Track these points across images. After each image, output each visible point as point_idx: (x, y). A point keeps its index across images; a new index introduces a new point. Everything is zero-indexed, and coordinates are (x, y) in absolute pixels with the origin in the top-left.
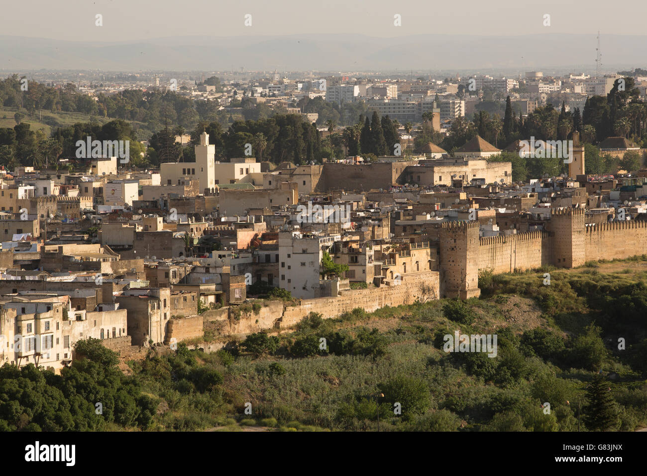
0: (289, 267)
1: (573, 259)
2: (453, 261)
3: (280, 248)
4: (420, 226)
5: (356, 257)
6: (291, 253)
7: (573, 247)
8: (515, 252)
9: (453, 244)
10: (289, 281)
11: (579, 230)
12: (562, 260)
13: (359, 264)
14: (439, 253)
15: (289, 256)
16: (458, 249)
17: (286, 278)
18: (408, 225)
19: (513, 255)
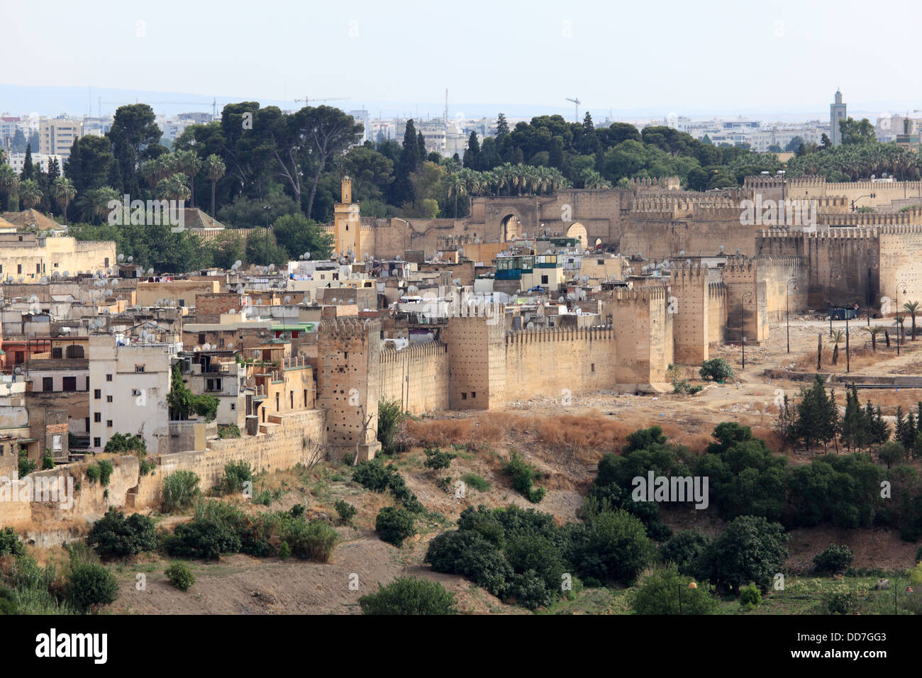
0: (110, 399)
1: (490, 394)
2: (342, 392)
3: (91, 365)
4: (232, 333)
5: (219, 382)
6: (112, 372)
7: (491, 371)
8: (407, 380)
9: (342, 362)
10: (110, 423)
11: (497, 341)
12: (469, 395)
13: (224, 393)
14: (315, 377)
15: (109, 378)
16: (352, 370)
17: (104, 419)
18: (208, 332)
19: (405, 384)
